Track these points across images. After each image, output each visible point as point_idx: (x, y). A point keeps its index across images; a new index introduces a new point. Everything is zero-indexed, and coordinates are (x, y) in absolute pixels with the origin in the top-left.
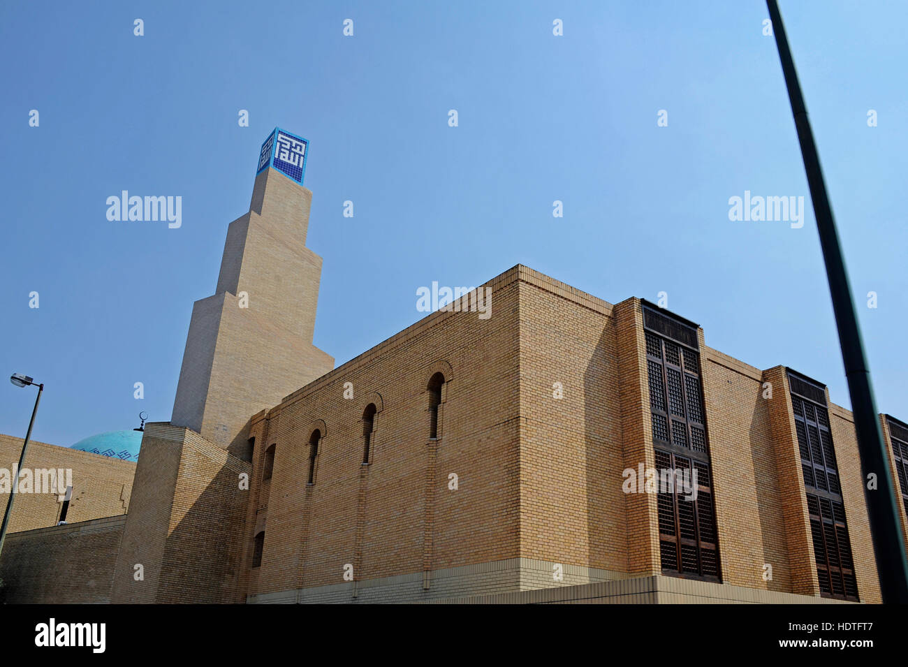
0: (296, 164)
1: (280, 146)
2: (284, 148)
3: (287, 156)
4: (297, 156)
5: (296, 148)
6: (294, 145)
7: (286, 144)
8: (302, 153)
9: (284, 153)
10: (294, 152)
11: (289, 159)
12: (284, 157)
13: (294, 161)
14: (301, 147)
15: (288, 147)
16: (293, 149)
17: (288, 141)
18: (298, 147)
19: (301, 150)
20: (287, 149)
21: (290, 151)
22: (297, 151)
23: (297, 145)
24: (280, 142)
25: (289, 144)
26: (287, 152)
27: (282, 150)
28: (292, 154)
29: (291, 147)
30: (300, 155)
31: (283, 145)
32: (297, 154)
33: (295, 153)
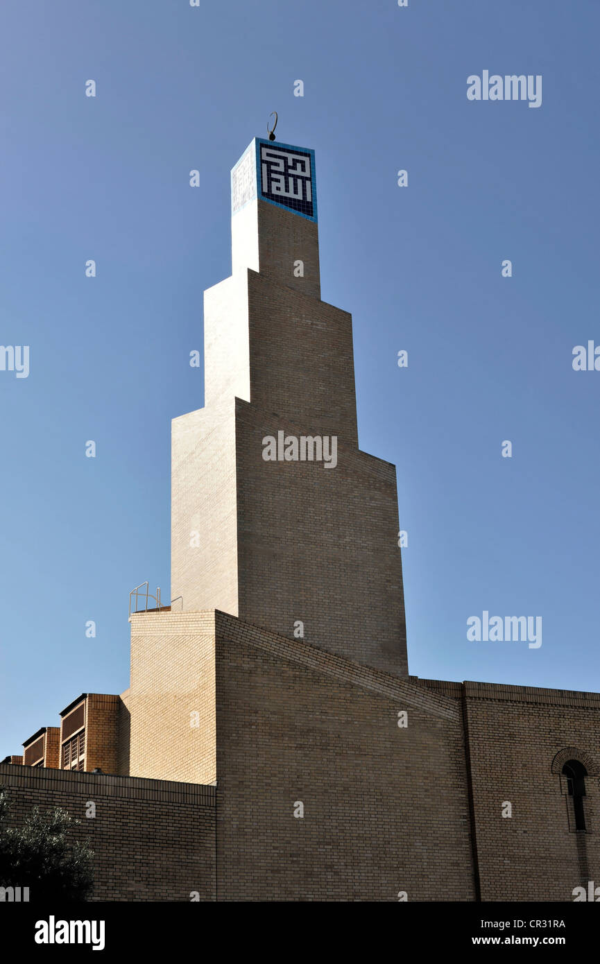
0: (299, 197)
1: (269, 168)
2: (276, 172)
3: (282, 185)
4: (300, 182)
5: (294, 168)
6: (290, 163)
7: (277, 165)
8: (307, 174)
9: (278, 181)
10: (293, 176)
11: (287, 190)
12: (278, 189)
13: (296, 192)
14: (303, 163)
15: (281, 169)
16: (291, 171)
17: (280, 157)
18: (299, 166)
19: (303, 170)
20: (280, 173)
21: (286, 175)
22: (298, 172)
23: (295, 161)
24: (267, 162)
25: (281, 162)
26: (282, 178)
27: (273, 176)
28: (291, 180)
29: (287, 167)
30: (304, 179)
31: (273, 168)
32: (299, 177)
33: (296, 177)
